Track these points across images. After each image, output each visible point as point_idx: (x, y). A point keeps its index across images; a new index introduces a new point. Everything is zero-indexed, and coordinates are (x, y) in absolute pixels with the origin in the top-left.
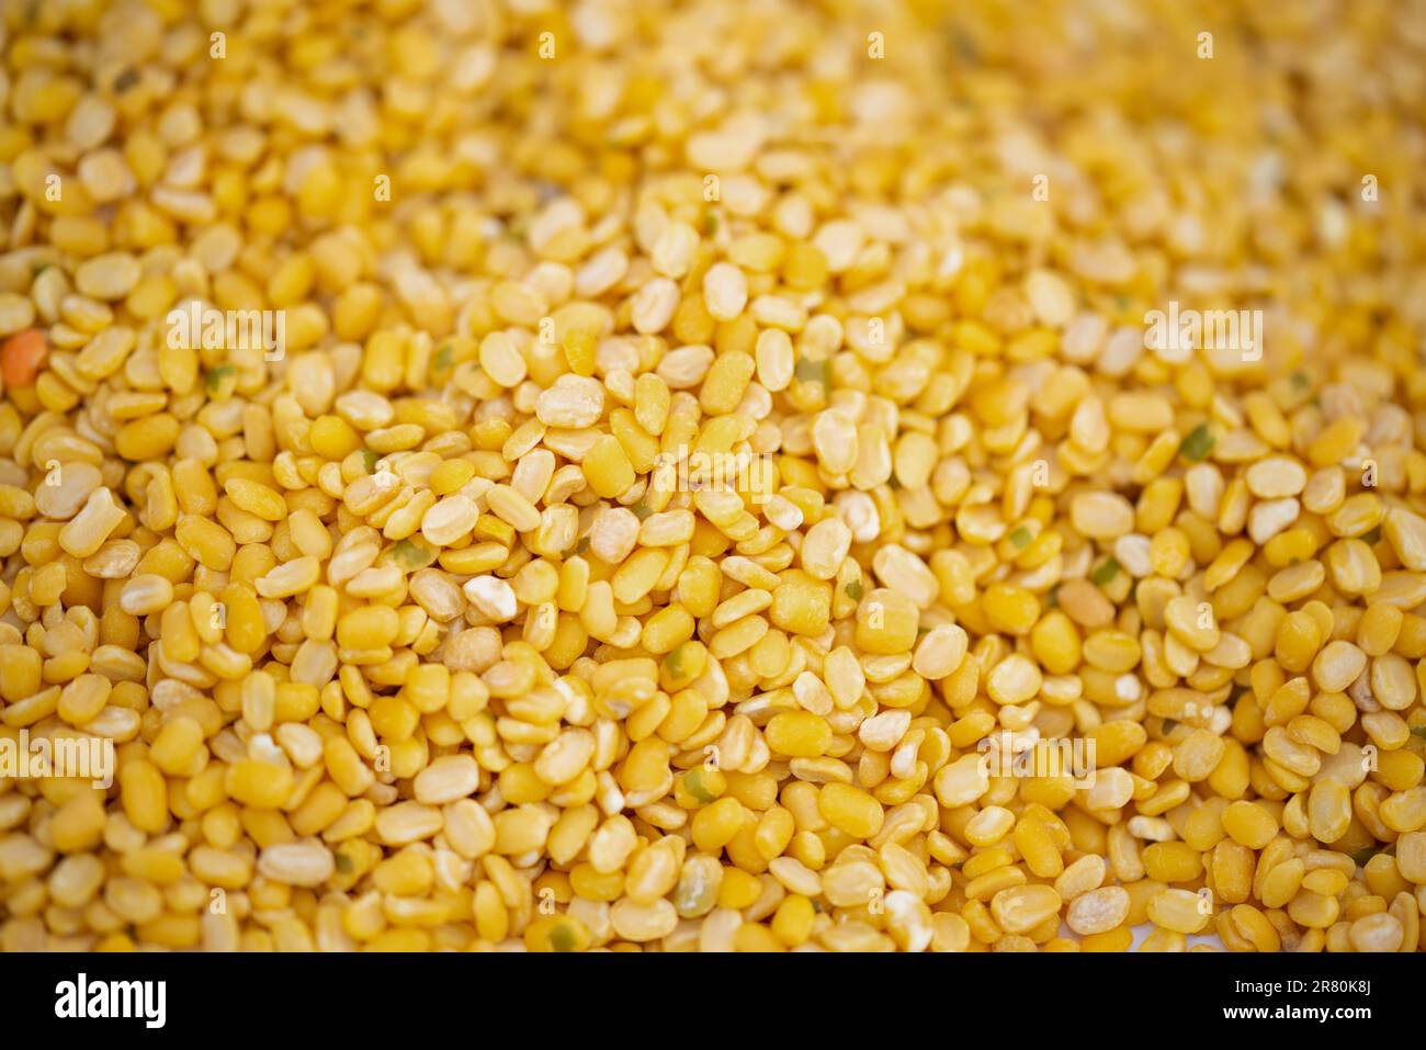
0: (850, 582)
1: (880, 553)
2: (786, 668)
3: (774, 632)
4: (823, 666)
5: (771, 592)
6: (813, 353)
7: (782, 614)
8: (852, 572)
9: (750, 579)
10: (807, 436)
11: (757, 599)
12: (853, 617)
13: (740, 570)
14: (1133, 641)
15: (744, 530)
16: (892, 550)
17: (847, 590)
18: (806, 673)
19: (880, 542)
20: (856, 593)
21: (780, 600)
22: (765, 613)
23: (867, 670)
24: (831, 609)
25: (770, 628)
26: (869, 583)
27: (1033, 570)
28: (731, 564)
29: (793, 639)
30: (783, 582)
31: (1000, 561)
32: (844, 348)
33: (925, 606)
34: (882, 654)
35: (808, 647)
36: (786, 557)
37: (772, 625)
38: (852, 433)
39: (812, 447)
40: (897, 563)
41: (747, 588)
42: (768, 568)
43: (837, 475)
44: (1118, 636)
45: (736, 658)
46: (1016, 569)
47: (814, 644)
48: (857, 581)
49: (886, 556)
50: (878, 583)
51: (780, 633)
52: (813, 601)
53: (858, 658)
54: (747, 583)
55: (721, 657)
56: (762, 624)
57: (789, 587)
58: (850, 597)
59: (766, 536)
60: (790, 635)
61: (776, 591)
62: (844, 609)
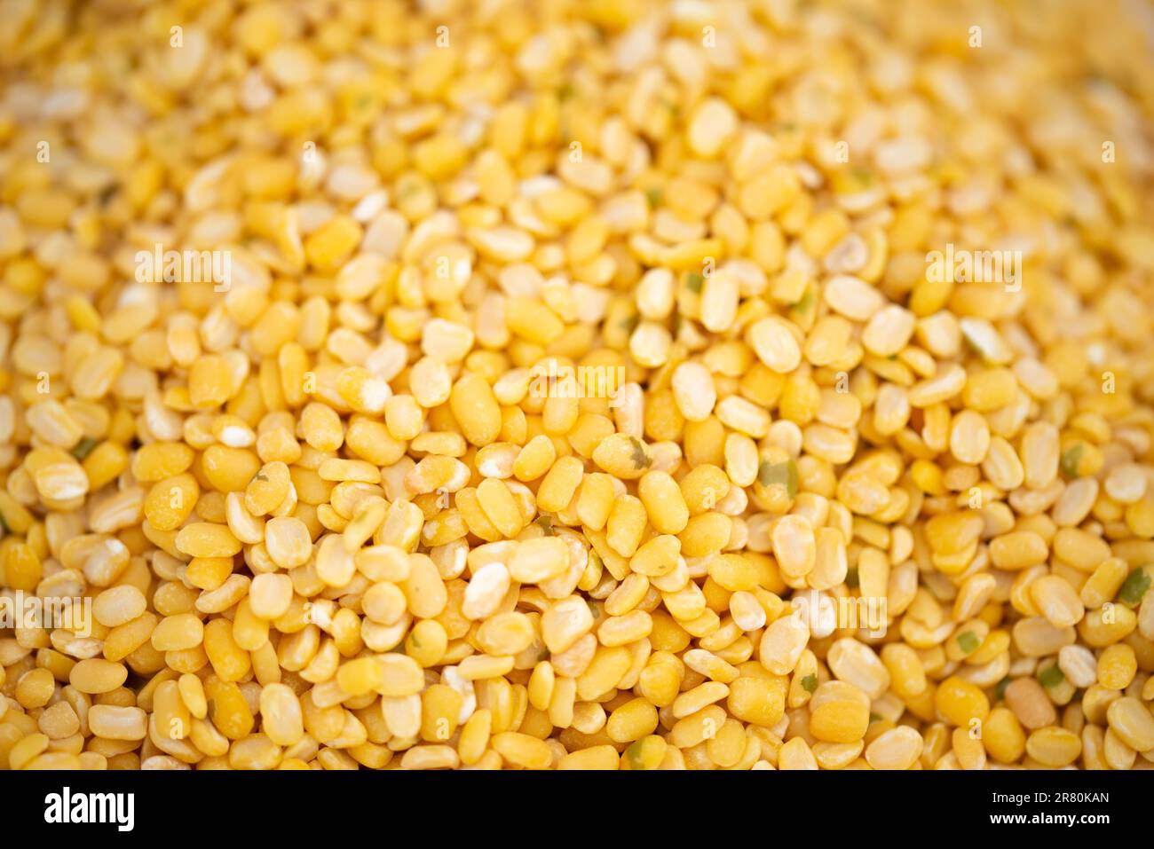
0: (807, 675)
1: (835, 647)
2: (742, 758)
3: (731, 722)
4: (778, 756)
5: (728, 685)
6: (777, 457)
7: (740, 706)
8: (810, 665)
9: (711, 671)
10: (767, 537)
11: (716, 691)
12: (807, 705)
13: (703, 662)
14: (1075, 736)
15: (706, 626)
16: (847, 644)
17: (803, 683)
18: (760, 762)
19: (836, 635)
20: (811, 685)
21: (737, 694)
22: (723, 703)
23: (820, 758)
24: (787, 699)
25: (728, 717)
26: (824, 674)
27: (982, 666)
28: (694, 657)
29: (749, 728)
30: (741, 676)
31: (947, 659)
32: (803, 453)
33: (874, 697)
34: (834, 743)
35: (762, 737)
36: (746, 652)
37: (730, 716)
38: (810, 538)
39: (771, 548)
40: (851, 657)
41: (708, 680)
42: (728, 661)
43: (797, 578)
44: (1060, 732)
45: (695, 747)
46: (964, 666)
47: (769, 734)
48: (813, 675)
49: (841, 650)
50: (832, 677)
51: (737, 723)
52: (769, 695)
53: (811, 747)
54: (709, 675)
55: (682, 747)
56: (720, 713)
57: (746, 680)
58: (805, 689)
59: (727, 633)
60: (746, 724)
61: (734, 684)
62: (799, 699)
